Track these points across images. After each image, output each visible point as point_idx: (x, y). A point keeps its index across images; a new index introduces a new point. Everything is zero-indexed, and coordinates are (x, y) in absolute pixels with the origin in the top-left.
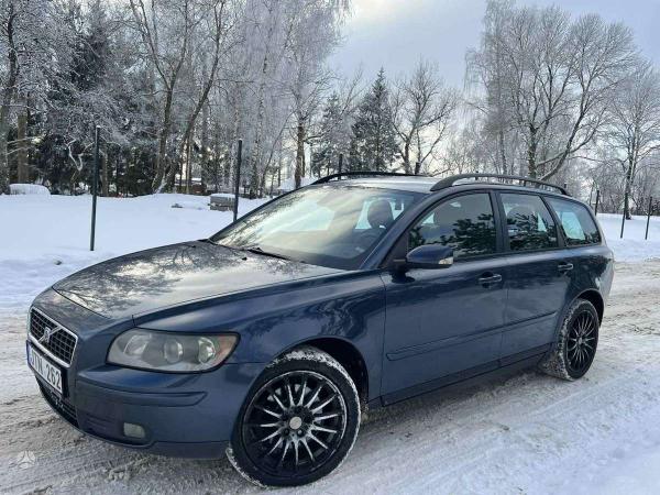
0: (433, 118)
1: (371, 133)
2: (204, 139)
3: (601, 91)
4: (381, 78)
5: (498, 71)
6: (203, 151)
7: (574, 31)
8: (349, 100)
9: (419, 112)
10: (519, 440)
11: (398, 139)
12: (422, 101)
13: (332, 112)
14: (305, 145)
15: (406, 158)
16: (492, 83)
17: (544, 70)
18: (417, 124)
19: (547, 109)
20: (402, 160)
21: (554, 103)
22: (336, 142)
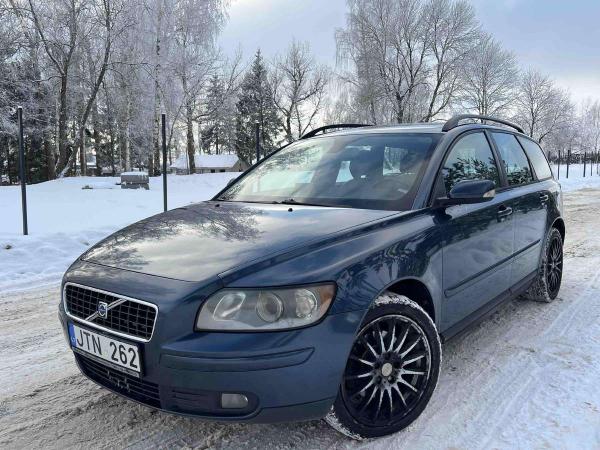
0: (309, 93)
1: (254, 110)
2: (95, 124)
3: (453, 61)
4: (259, 58)
5: (364, 47)
6: (96, 135)
7: (426, 9)
8: (232, 80)
9: (296, 88)
10: (549, 360)
11: (280, 114)
12: (298, 78)
13: (215, 91)
14: (194, 123)
15: (288, 131)
16: (361, 59)
17: (404, 45)
18: (295, 100)
19: (409, 79)
20: (285, 133)
21: (415, 73)
22: (222, 119)
